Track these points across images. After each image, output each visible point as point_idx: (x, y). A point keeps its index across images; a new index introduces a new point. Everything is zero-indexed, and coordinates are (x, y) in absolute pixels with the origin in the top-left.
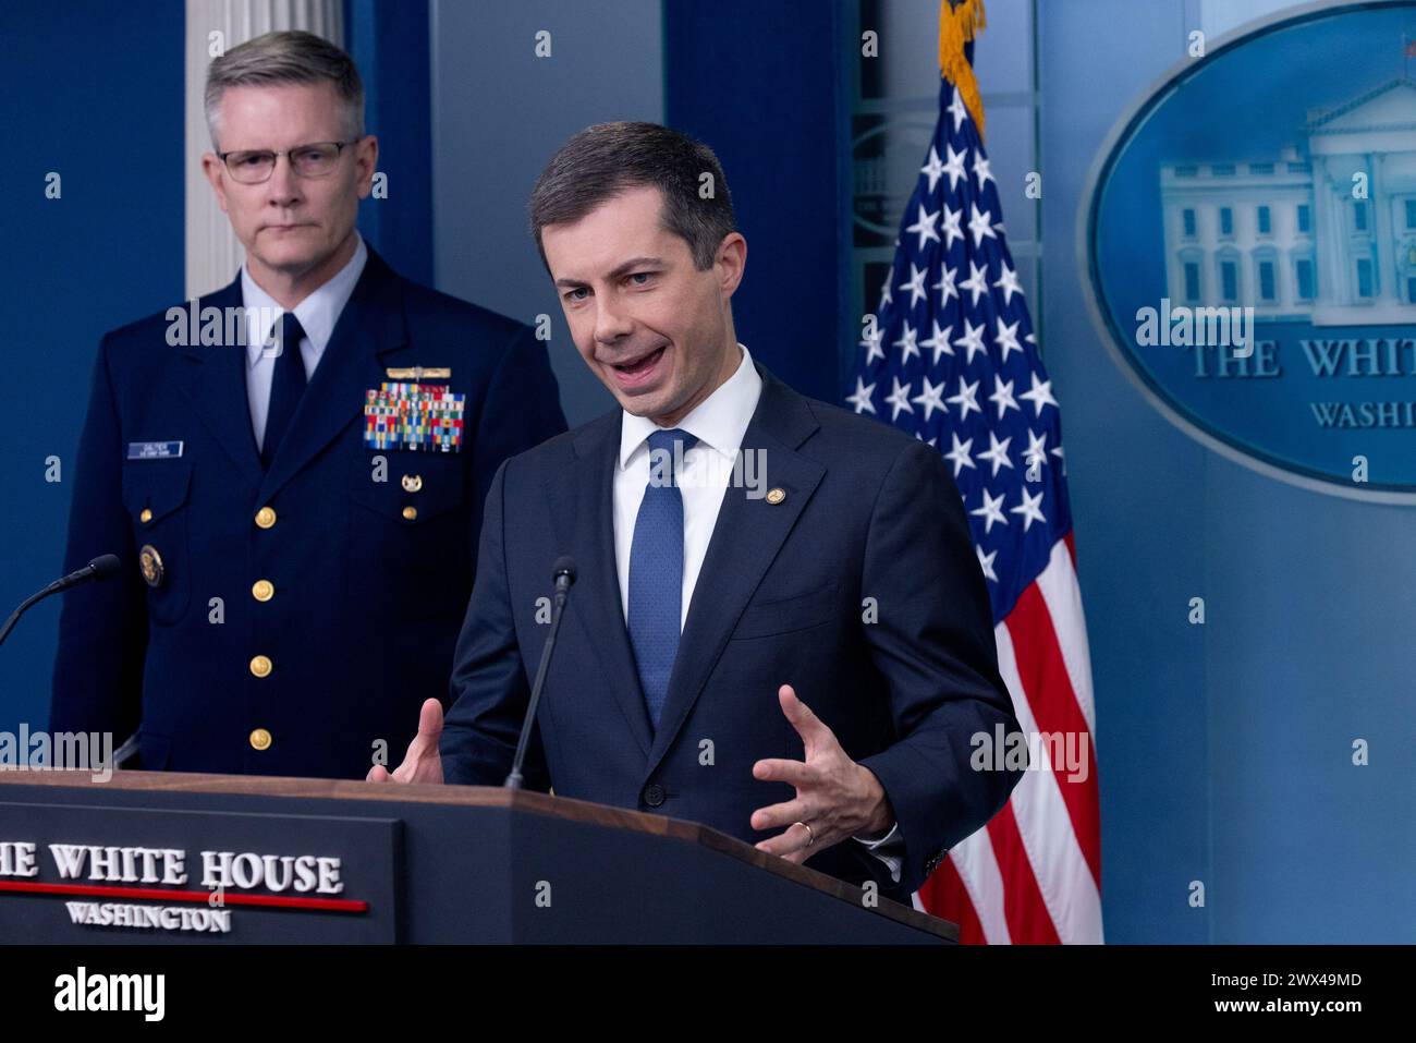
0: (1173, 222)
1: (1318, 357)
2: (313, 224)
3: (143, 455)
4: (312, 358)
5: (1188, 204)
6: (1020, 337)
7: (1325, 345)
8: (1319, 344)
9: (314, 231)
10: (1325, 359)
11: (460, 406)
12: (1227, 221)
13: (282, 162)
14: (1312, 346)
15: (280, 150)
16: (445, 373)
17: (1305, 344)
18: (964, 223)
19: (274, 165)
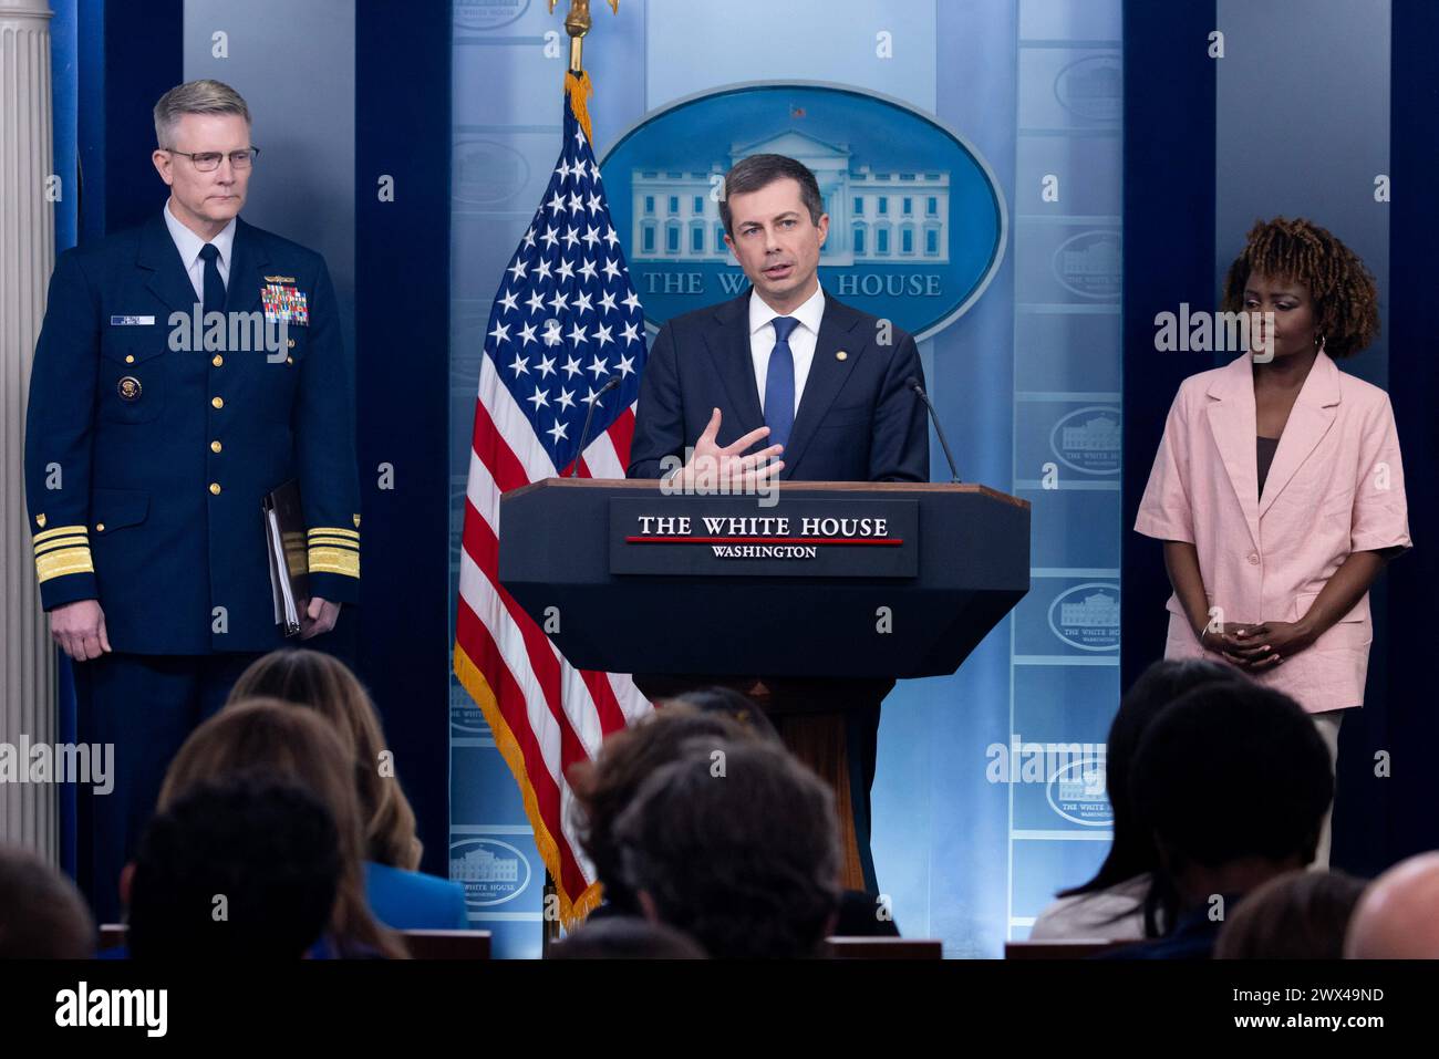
0: (639, 204)
1: (729, 283)
2: (238, 196)
3: (123, 323)
4: (224, 271)
5: (650, 194)
6: (620, 268)
7: (734, 277)
8: (730, 276)
9: (238, 200)
10: (733, 284)
11: (304, 300)
12: (674, 205)
13: (225, 159)
14: (726, 277)
15: (225, 152)
16: (292, 280)
17: (721, 276)
18: (584, 203)
19: (220, 161)
